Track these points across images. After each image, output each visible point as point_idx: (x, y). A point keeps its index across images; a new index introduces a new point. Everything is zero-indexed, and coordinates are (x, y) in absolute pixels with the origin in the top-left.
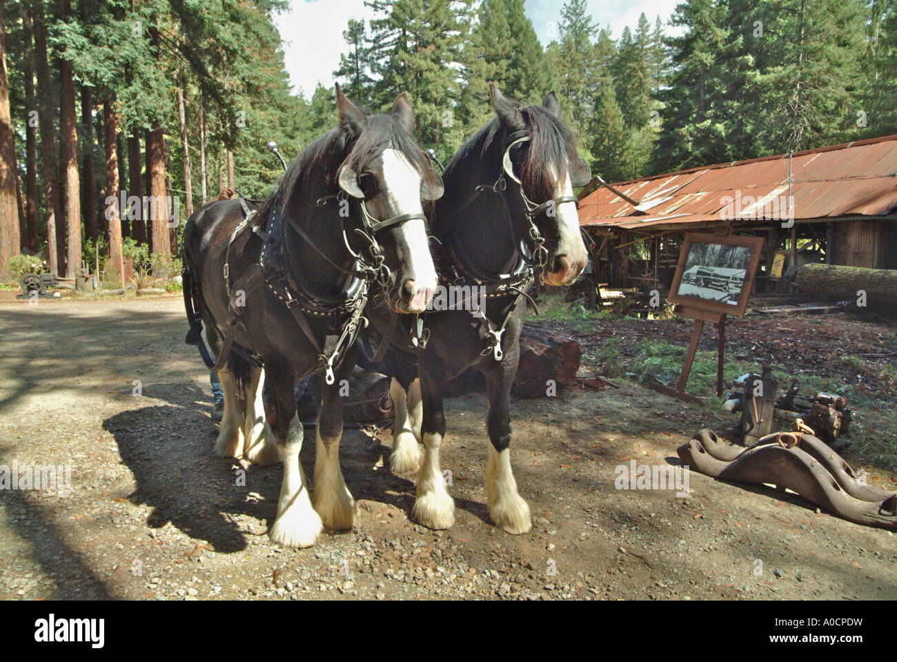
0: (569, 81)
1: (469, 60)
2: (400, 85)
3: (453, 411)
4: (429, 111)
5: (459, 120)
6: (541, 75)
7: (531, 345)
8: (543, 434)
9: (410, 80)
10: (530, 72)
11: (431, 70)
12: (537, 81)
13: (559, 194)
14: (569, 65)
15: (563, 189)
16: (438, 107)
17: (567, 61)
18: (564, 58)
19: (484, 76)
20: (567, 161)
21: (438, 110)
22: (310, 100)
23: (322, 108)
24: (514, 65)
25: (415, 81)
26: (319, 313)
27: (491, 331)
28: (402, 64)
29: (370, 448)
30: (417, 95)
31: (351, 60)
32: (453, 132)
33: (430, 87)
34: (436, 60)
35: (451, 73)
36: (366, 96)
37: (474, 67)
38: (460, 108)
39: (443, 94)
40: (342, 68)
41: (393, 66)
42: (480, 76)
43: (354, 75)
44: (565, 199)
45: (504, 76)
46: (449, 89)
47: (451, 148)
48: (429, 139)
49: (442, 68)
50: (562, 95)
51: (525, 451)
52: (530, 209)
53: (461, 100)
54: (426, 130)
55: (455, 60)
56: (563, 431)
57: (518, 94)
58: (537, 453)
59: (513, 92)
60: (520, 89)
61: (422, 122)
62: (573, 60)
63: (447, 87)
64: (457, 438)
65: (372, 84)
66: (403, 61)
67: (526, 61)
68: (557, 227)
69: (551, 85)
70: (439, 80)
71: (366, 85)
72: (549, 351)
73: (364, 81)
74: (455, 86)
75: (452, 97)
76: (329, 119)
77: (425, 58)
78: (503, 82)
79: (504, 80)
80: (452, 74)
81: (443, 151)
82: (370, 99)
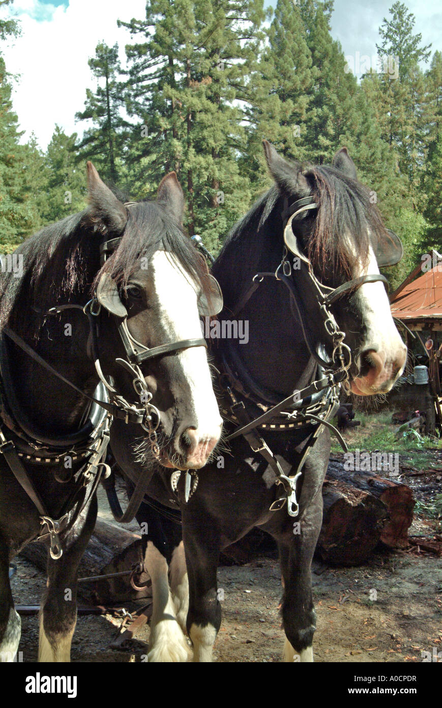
0: (392, 122)
1: (258, 97)
2: (165, 131)
3: (235, 586)
4: (204, 164)
5: (244, 176)
6: (355, 114)
7: (343, 492)
8: (363, 623)
9: (179, 124)
10: (339, 111)
11: (206, 111)
12: (348, 123)
13: (360, 272)
14: (392, 101)
15: (365, 265)
16: (217, 160)
17: (390, 96)
18: (385, 92)
19: (278, 118)
20: (369, 233)
21: (217, 163)
22: (45, 150)
23: (62, 161)
24: (318, 102)
25: (186, 125)
26: (43, 459)
27: (283, 476)
28: (169, 103)
29: (117, 643)
30: (189, 144)
31: (99, 97)
32: (237, 193)
33: (206, 133)
34: (214, 98)
35: (233, 114)
36: (120, 145)
37: (264, 107)
38: (246, 160)
39: (223, 143)
40: (88, 108)
41: (156, 105)
42: (272, 117)
43: (104, 118)
44: (369, 278)
45: (304, 117)
46: (231, 136)
47: (234, 213)
48: (205, 202)
49: (221, 108)
50: (382, 141)
51: (337, 648)
52: (324, 296)
53: (247, 151)
54: (201, 190)
55: (238, 97)
56: (391, 617)
57: (324, 141)
58: (354, 651)
59: (316, 138)
60: (326, 135)
61: (195, 180)
62: (396, 94)
63: (228, 133)
64: (240, 627)
65: (128, 129)
66: (170, 98)
67: (334, 97)
68: (361, 315)
69: (368, 128)
70: (218, 124)
71: (120, 130)
72: (367, 500)
73: (118, 126)
74: (239, 131)
75: (236, 146)
76: (71, 175)
77: (199, 96)
78: (304, 125)
79: (305, 122)
80: (235, 115)
81: (224, 218)
82: (126, 149)
